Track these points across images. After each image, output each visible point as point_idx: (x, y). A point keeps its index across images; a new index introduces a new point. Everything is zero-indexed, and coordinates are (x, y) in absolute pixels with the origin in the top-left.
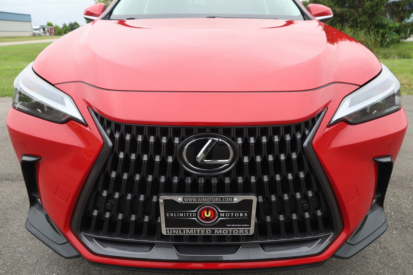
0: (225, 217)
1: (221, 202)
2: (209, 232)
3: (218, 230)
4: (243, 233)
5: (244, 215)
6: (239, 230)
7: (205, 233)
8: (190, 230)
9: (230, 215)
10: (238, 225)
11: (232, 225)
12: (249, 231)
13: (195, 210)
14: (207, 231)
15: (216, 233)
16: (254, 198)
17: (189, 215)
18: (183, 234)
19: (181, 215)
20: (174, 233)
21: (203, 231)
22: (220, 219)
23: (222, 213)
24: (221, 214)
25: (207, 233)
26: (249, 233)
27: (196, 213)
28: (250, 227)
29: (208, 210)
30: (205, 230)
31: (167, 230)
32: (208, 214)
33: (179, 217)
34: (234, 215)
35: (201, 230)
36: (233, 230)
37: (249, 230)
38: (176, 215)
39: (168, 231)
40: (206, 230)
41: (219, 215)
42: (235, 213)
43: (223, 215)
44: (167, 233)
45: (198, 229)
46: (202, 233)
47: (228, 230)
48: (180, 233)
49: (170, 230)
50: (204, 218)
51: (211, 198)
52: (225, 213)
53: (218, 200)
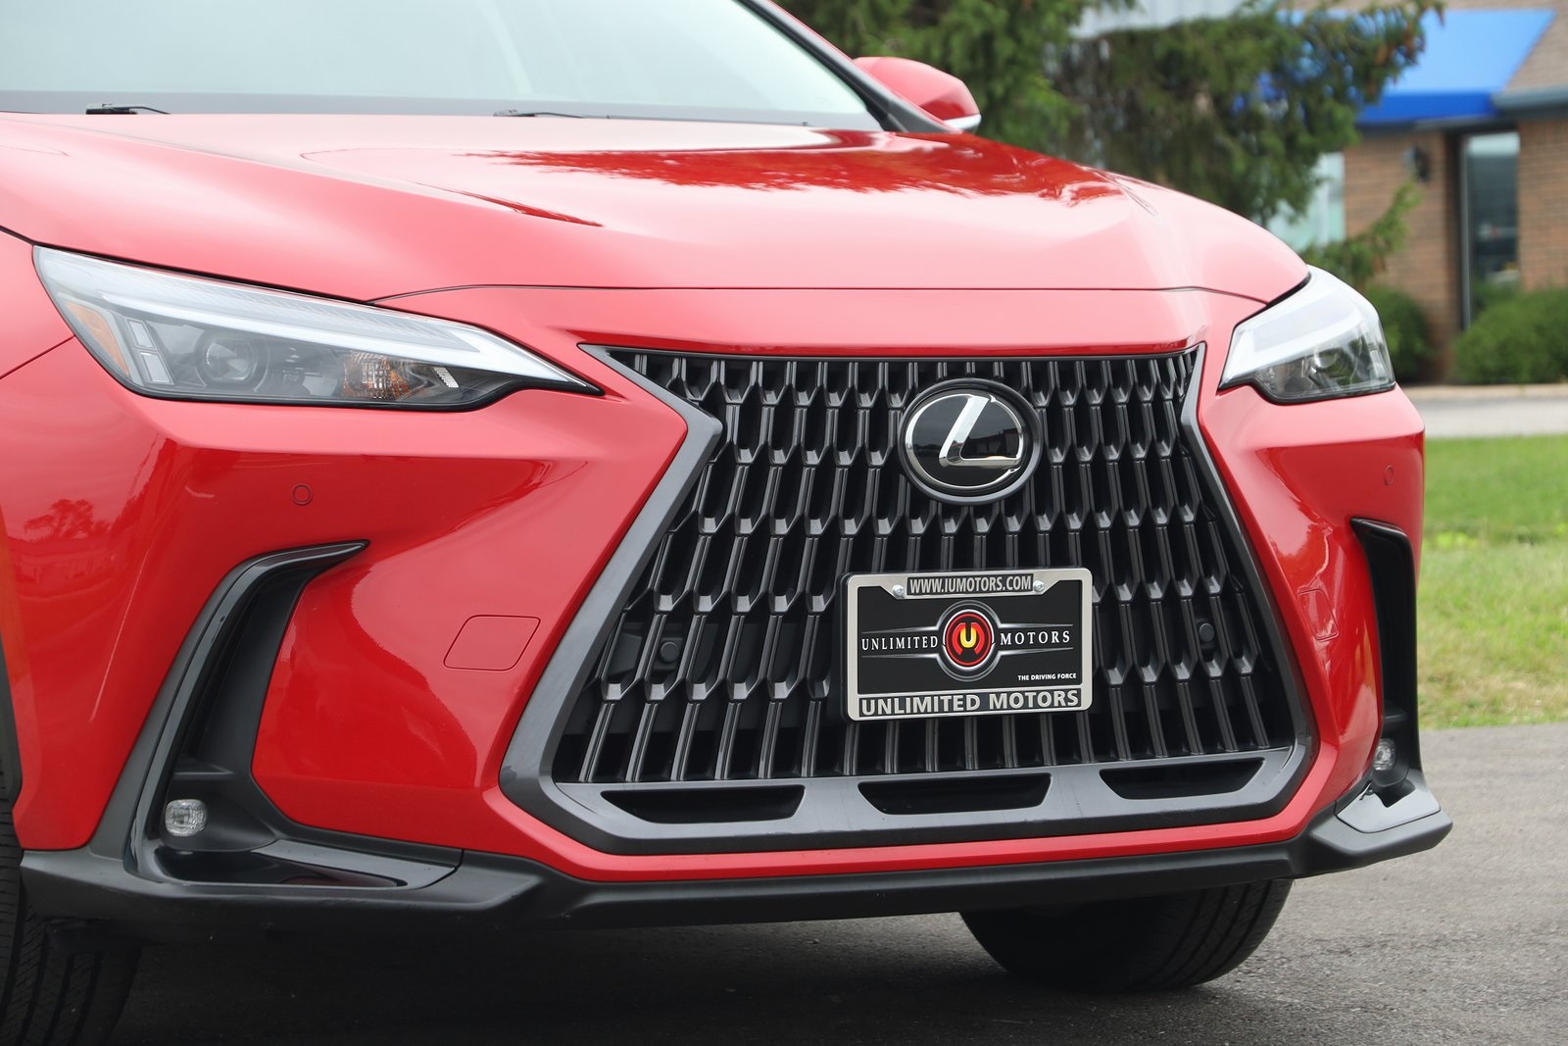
0: (1013, 646)
1: (1002, 591)
2: (973, 702)
3: (998, 695)
4: (1063, 704)
5: (1060, 637)
6: (1052, 692)
7: (962, 709)
8: (922, 698)
9: (1027, 638)
10: (1049, 677)
11: (1033, 677)
12: (1078, 695)
13: (935, 625)
14: (969, 697)
15: (991, 707)
16: (1084, 575)
17: (920, 642)
18: (905, 714)
19: (901, 644)
20: (880, 712)
21: (959, 700)
22: (1002, 653)
23: (1006, 631)
24: (1002, 635)
25: (969, 707)
26: (1079, 705)
27: (939, 634)
28: (1078, 681)
29: (968, 621)
30: (962, 697)
31: (861, 700)
32: (968, 639)
33: (896, 651)
34: (1035, 638)
35: (952, 695)
36: (1038, 692)
37: (1079, 690)
38: (887, 644)
39: (864, 702)
40: (965, 695)
41: (998, 639)
42: (1037, 631)
43: (1010, 639)
44: (862, 714)
45: (946, 695)
46: (956, 708)
47: (1023, 693)
48: (897, 711)
49: (869, 700)
50: (959, 651)
51: (978, 579)
52: (1014, 631)
53: (997, 586)
